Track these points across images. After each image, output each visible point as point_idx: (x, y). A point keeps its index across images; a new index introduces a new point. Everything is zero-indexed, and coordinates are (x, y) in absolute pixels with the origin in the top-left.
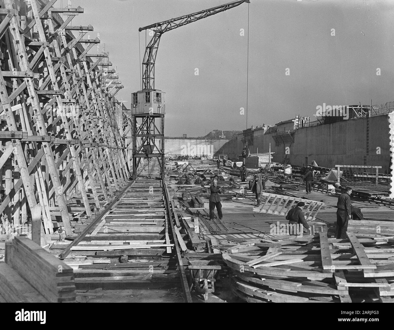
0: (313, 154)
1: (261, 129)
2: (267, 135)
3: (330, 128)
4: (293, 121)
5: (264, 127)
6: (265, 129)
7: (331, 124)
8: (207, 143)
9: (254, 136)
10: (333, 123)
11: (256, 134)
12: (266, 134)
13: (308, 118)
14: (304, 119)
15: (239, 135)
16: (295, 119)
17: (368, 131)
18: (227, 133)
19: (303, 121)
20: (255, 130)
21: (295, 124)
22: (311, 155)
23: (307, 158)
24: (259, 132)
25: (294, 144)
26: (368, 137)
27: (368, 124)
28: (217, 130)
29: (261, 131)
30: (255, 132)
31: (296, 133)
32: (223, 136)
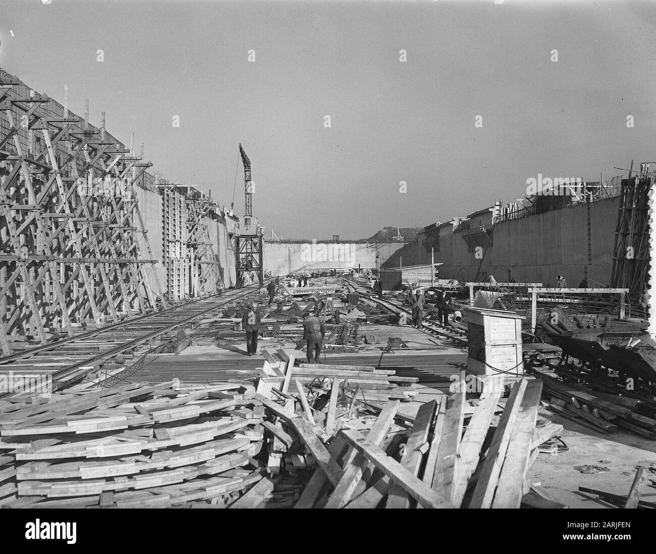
0: (518, 265)
1: (448, 225)
2: (457, 234)
3: (539, 221)
4: (490, 210)
5: (453, 221)
6: (455, 224)
7: (541, 215)
8: (370, 249)
9: (440, 236)
10: (542, 212)
11: (442, 233)
12: (456, 232)
13: (516, 204)
14: (509, 207)
15: (420, 234)
16: (493, 207)
17: (589, 224)
18: (406, 232)
19: (506, 210)
20: (442, 226)
21: (494, 215)
22: (515, 266)
23: (509, 271)
24: (446, 229)
25: (493, 248)
26: (589, 234)
27: (589, 214)
28: (390, 228)
29: (449, 227)
30: (441, 230)
31: (495, 230)
32: (400, 237)
